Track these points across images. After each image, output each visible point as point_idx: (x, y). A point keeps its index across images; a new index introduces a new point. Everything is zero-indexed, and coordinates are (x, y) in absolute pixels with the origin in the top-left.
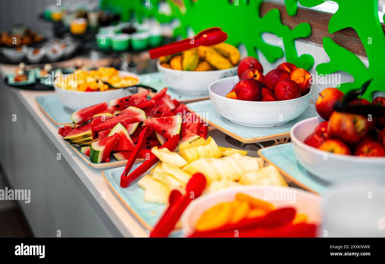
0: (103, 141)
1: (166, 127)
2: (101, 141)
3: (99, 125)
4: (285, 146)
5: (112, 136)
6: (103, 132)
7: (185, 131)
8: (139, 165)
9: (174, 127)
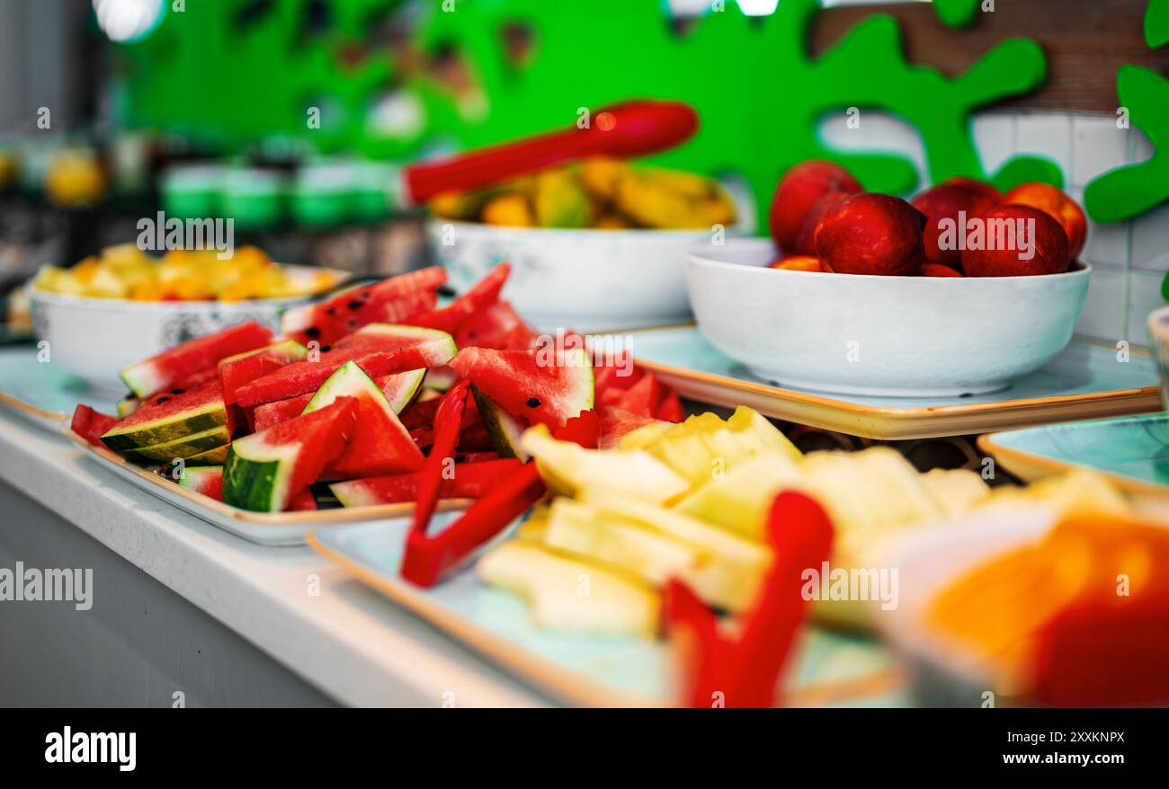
0: (286, 429)
1: (539, 386)
2: (277, 432)
3: (256, 381)
4: (1072, 429)
5: (327, 409)
6: (277, 406)
7: (606, 414)
8: (452, 518)
9: (569, 389)
